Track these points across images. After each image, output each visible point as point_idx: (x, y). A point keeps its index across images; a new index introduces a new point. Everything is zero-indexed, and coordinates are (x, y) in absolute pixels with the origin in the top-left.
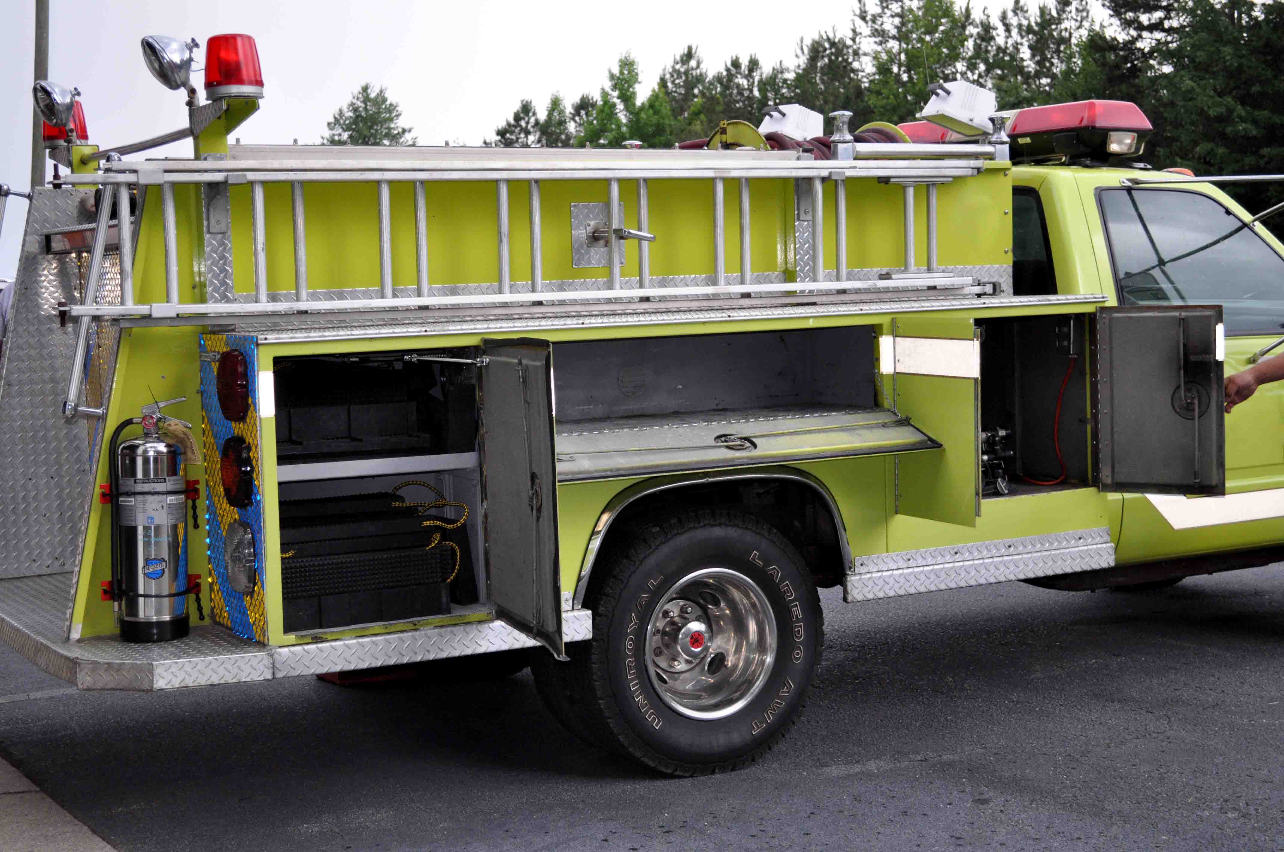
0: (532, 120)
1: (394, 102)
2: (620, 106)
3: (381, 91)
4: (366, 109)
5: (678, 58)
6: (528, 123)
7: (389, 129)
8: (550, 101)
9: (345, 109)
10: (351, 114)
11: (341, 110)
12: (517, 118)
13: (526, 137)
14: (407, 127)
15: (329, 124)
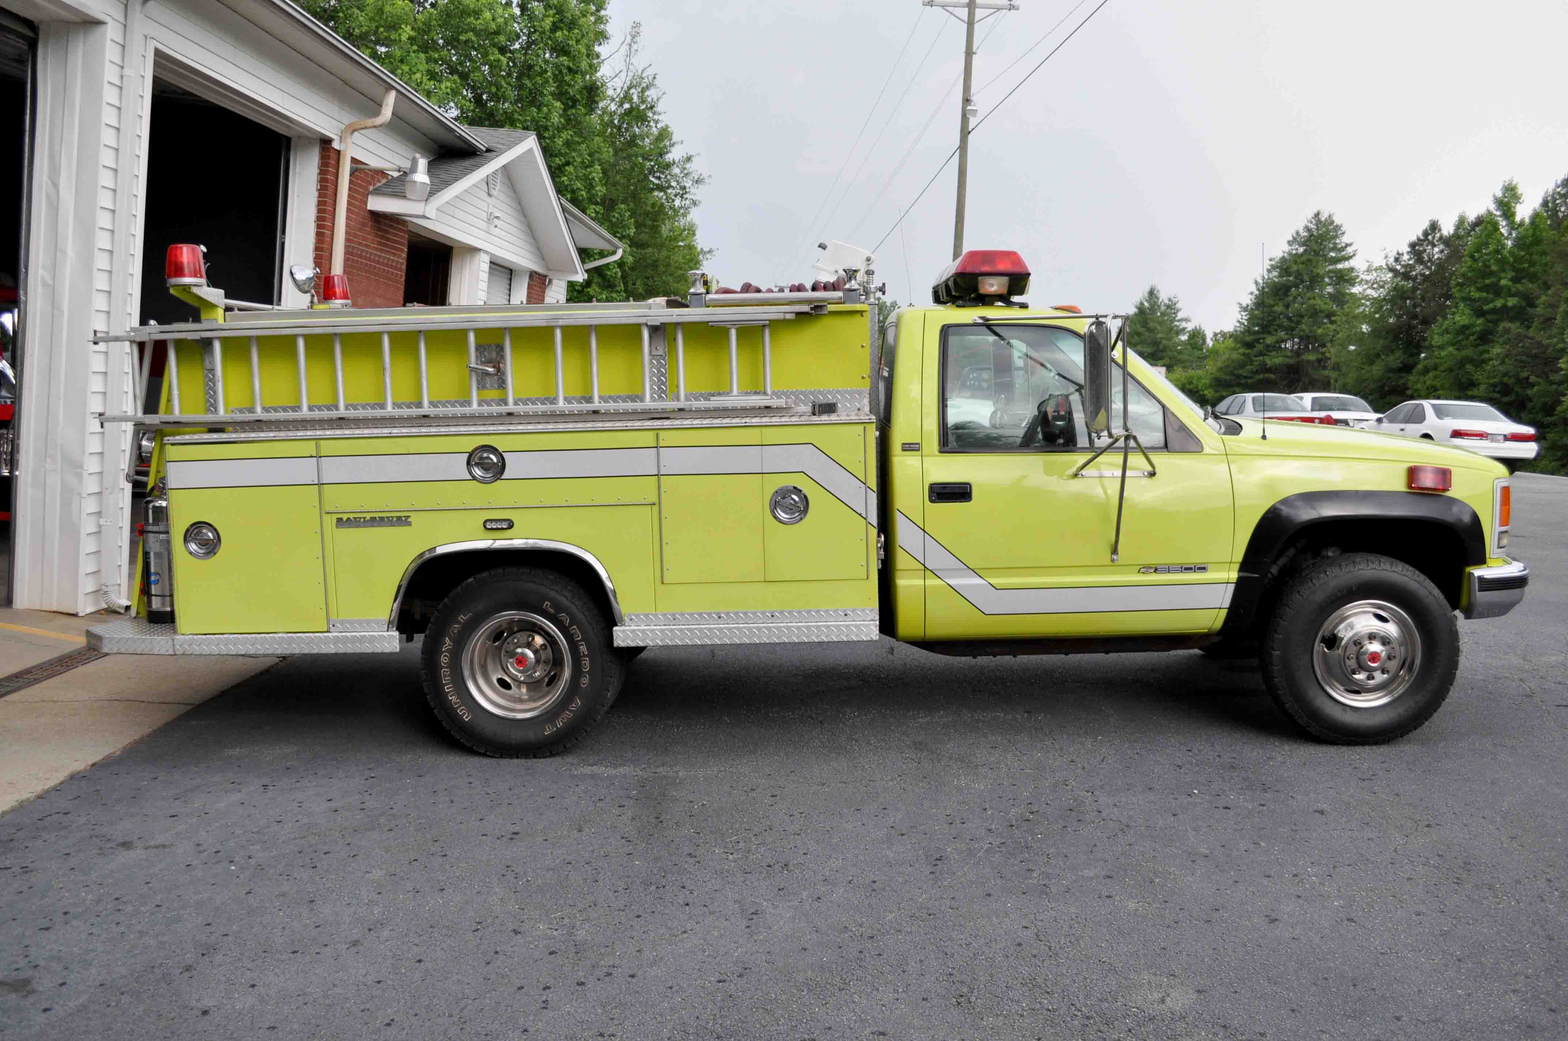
0: (1438, 235)
1: (1339, 223)
2: (1503, 223)
3: (1330, 216)
4: (1317, 229)
5: (1559, 182)
6: (1434, 238)
7: (1335, 243)
8: (1457, 219)
9: (1301, 231)
10: (1306, 234)
11: (1297, 233)
12: (1426, 234)
13: (1433, 249)
14: (1348, 242)
15: (1289, 242)
